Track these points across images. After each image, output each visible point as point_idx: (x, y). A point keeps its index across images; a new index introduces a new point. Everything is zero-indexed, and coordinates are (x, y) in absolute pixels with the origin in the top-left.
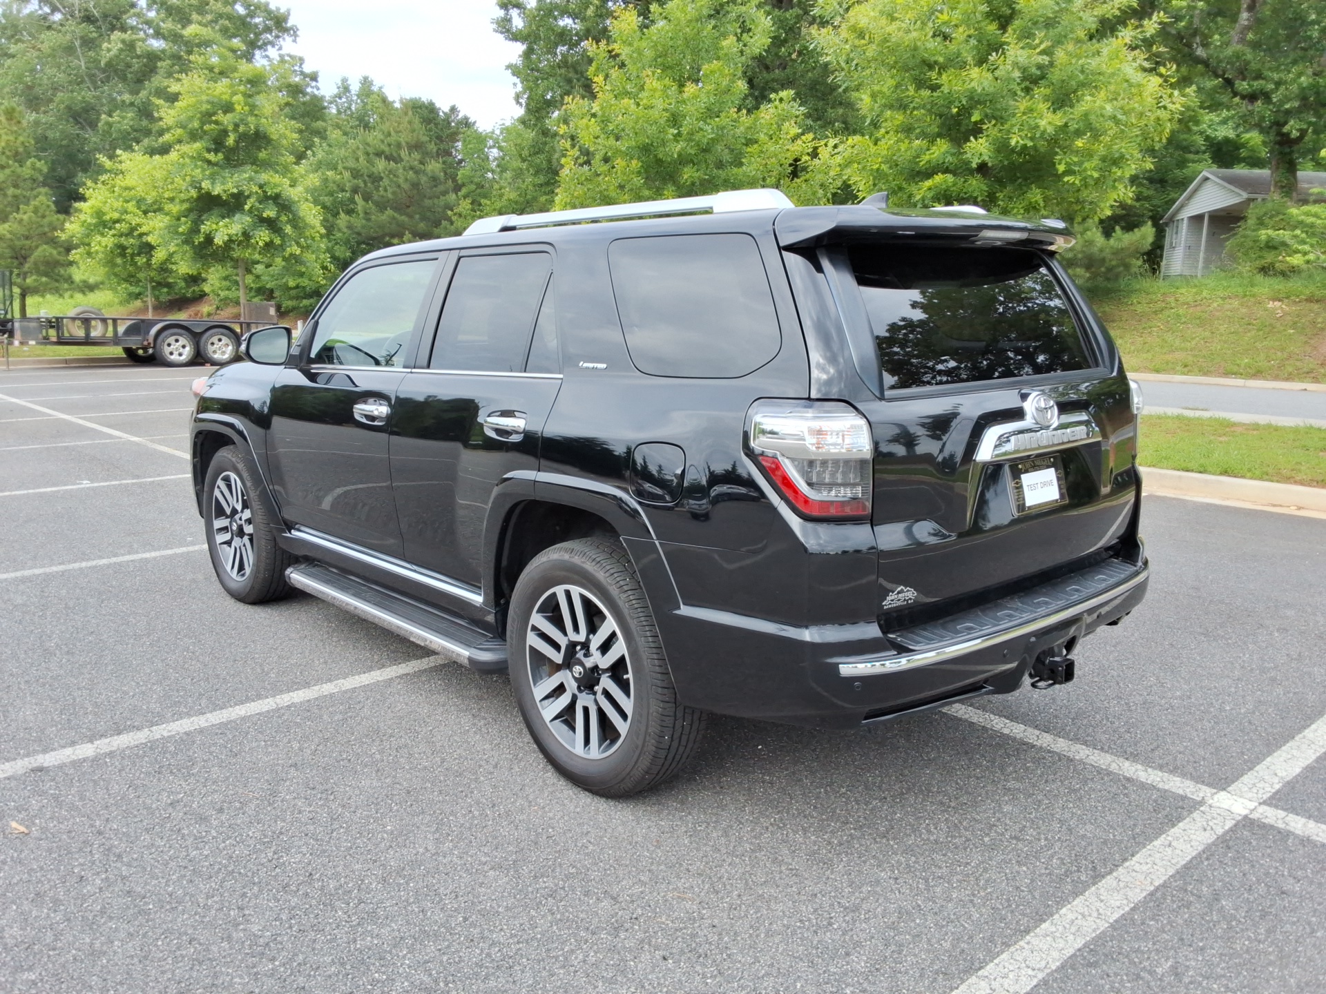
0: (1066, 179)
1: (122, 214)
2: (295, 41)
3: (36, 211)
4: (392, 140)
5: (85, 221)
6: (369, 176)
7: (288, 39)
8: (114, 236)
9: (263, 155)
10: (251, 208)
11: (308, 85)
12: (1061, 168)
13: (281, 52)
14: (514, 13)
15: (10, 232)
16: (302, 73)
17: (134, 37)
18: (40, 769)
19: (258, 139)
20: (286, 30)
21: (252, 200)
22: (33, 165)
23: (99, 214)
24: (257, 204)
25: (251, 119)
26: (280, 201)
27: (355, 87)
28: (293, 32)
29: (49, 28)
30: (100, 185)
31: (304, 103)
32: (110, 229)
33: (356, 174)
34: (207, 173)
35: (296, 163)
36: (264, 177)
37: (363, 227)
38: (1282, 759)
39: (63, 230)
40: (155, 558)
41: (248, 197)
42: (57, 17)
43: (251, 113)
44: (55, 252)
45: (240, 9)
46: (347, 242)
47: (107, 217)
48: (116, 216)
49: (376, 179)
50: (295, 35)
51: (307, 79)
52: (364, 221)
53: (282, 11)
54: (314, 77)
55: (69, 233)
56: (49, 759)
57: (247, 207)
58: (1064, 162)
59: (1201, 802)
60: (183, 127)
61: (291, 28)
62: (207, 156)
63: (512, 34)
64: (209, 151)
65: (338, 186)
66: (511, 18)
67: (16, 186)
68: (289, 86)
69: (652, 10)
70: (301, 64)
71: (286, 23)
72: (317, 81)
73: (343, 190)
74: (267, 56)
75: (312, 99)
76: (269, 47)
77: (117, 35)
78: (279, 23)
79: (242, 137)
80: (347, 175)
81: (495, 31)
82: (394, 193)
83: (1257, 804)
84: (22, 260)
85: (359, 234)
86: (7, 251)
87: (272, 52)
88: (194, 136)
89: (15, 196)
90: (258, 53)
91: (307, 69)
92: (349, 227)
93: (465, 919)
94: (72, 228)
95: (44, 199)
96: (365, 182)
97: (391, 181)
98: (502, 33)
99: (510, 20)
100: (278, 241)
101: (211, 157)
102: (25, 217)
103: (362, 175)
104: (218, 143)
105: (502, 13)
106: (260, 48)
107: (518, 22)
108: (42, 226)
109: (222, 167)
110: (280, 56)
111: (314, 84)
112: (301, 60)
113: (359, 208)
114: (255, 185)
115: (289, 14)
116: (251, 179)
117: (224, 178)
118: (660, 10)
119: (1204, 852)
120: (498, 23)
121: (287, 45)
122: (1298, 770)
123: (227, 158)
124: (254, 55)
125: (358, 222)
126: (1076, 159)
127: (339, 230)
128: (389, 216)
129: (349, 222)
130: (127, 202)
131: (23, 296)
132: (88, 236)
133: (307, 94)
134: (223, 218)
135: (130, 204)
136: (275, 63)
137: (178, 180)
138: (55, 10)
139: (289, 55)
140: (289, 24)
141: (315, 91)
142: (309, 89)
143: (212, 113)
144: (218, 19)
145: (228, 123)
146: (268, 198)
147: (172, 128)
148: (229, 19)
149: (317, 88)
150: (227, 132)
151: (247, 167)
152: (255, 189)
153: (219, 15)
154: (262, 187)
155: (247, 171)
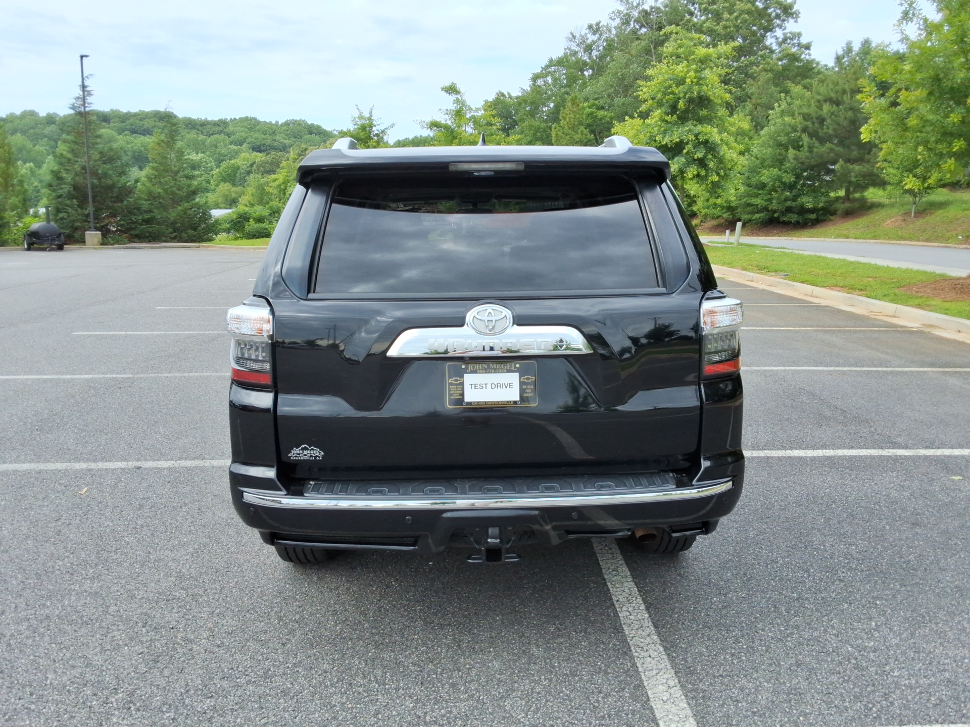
2: (796, 21)
4: (839, 88)
6: (817, 118)
7: (791, 21)
9: (703, 113)
10: (688, 152)
11: (803, 53)
13: (785, 31)
16: (799, 44)
19: (703, 101)
20: (791, 15)
21: (689, 146)
24: (692, 149)
25: (696, 88)
26: (708, 145)
27: (856, 47)
28: (796, 15)
29: (638, 39)
31: (798, 67)
33: (806, 117)
34: (662, 129)
35: (729, 116)
36: (699, 128)
37: (807, 158)
41: (687, 143)
42: (644, 30)
43: (698, 84)
45: (760, 5)
46: (793, 170)
49: (822, 120)
50: (797, 17)
51: (803, 49)
52: (808, 154)
54: (808, 47)
57: (685, 151)
60: (653, 99)
61: (795, 13)
62: (667, 118)
64: (667, 114)
65: (793, 128)
68: (788, 55)
70: (799, 38)
71: (791, 10)
72: (809, 49)
73: (796, 131)
74: (775, 36)
75: (804, 63)
76: (777, 29)
78: (787, 11)
79: (691, 101)
80: (799, 119)
82: (834, 130)
85: (802, 163)
87: (779, 33)
88: (660, 104)
90: (769, 35)
91: (804, 40)
92: (796, 159)
96: (813, 123)
97: (832, 120)
100: (703, 173)
101: (668, 118)
103: (812, 118)
104: (674, 109)
106: (771, 31)
110: (784, 34)
111: (807, 52)
112: (799, 35)
113: (805, 144)
114: (692, 134)
116: (690, 131)
117: (672, 132)
121: (791, 26)
123: (679, 118)
124: (766, 36)
125: (803, 154)
127: (789, 161)
128: (828, 148)
129: (795, 155)
133: (802, 61)
136: (780, 40)
137: (642, 136)
138: (642, 26)
139: (790, 33)
140: (794, 10)
141: (807, 57)
142: (803, 56)
143: (670, 87)
144: (740, 14)
145: (679, 92)
146: (700, 143)
147: (647, 100)
148: (748, 13)
149: (810, 55)
150: (679, 98)
151: (690, 122)
152: (692, 137)
153: (742, 12)
154: (696, 136)
155: (689, 125)
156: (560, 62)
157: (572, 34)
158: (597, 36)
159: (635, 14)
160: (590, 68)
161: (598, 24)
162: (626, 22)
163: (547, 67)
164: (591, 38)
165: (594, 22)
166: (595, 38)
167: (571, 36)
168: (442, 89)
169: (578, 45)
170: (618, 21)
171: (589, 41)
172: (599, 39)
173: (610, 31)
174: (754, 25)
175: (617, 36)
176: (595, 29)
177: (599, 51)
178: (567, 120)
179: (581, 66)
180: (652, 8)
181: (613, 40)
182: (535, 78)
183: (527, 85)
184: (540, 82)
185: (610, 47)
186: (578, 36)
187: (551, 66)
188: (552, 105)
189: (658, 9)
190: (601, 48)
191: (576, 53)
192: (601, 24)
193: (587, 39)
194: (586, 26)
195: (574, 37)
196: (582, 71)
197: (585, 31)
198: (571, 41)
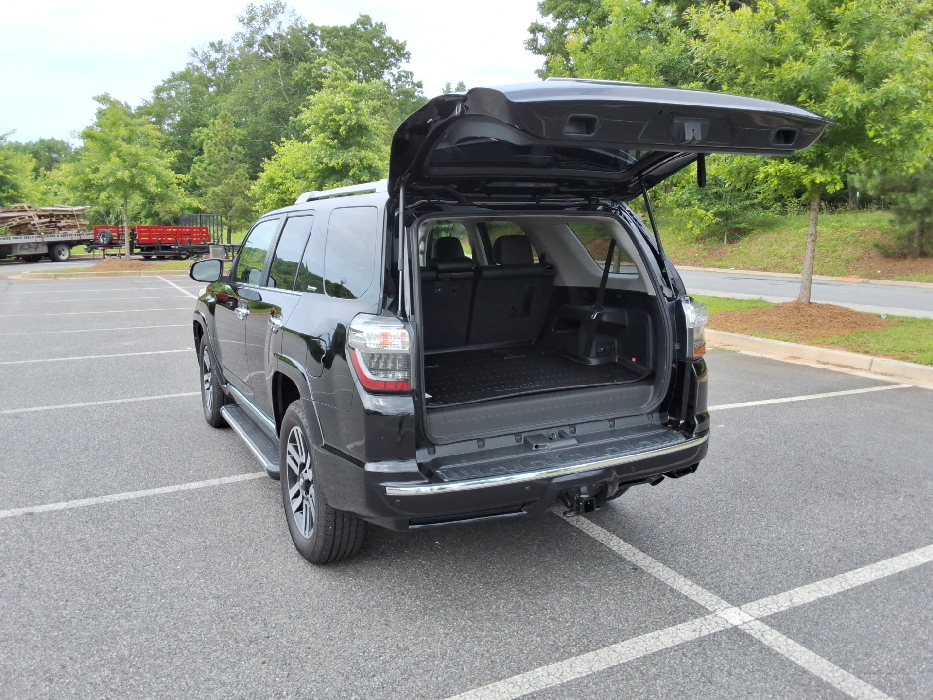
0: (875, 141)
1: (283, 180)
2: (408, 62)
3: (237, 178)
5: (263, 184)
7: (404, 61)
8: (279, 193)
9: (363, 140)
10: (354, 174)
11: (416, 91)
12: (871, 134)
13: (399, 70)
14: (540, 35)
15: (222, 192)
16: (412, 83)
17: (311, 65)
18: (31, 514)
19: (360, 129)
20: (403, 55)
21: (354, 169)
22: (236, 149)
23: (271, 180)
24: (357, 172)
25: (354, 117)
26: (372, 170)
28: (407, 56)
29: (263, 62)
30: (272, 162)
31: (413, 103)
32: (277, 189)
34: (328, 153)
36: (363, 153)
38: (807, 590)
39: (249, 189)
40: (187, 396)
41: (353, 167)
42: (269, 54)
43: (355, 113)
44: (247, 204)
45: (376, 44)
47: (275, 182)
48: (280, 180)
50: (409, 58)
51: (416, 87)
53: (400, 43)
54: (420, 85)
55: (253, 192)
56: (38, 509)
57: (351, 173)
58: (873, 129)
59: (711, 612)
60: (316, 124)
61: (406, 54)
62: (329, 142)
63: (538, 49)
64: (329, 138)
66: (538, 38)
67: (227, 162)
68: (404, 91)
69: (595, 31)
70: (412, 76)
71: (403, 51)
72: (422, 88)
74: (392, 73)
75: (418, 100)
76: (393, 67)
77: (302, 65)
78: (400, 51)
79: (350, 129)
81: (526, 48)
83: (753, 619)
84: (228, 208)
86: (220, 203)
87: (395, 70)
88: (323, 129)
89: (225, 169)
90: (386, 71)
91: (416, 81)
93: (175, 624)
94: (256, 188)
95: (242, 169)
98: (530, 49)
99: (536, 41)
101: (331, 142)
102: (231, 182)
104: (336, 134)
105: (531, 36)
106: (387, 68)
107: (542, 42)
108: (240, 187)
109: (339, 149)
110: (399, 73)
111: (419, 90)
112: (412, 74)
114: (356, 159)
115: (406, 45)
116: (355, 155)
117: (338, 156)
118: (601, 31)
119: (678, 646)
120: (528, 43)
121: (404, 65)
122: (812, 599)
123: (341, 143)
124: (383, 72)
126: (883, 126)
130: (287, 172)
131: (230, 231)
132: (264, 194)
133: (415, 97)
134: (337, 181)
135: (289, 174)
136: (396, 77)
137: (310, 158)
138: (267, 50)
139: (404, 71)
140: (405, 51)
141: (420, 95)
142: (416, 94)
143: (331, 114)
144: (360, 51)
145: (340, 120)
146: (364, 168)
147: (310, 126)
148: (367, 51)
149: (422, 93)
150: (340, 126)
151: (353, 148)
152: (356, 161)
153: (361, 49)
154: (361, 160)
155: (353, 151)
156: (184, 77)
157: (193, 49)
158: (221, 54)
159: (259, 38)
160: (214, 85)
161: (220, 43)
162: (250, 44)
163: (169, 81)
164: (214, 56)
165: (216, 41)
166: (219, 56)
167: (193, 52)
168: (94, 98)
169: (202, 61)
170: (241, 43)
171: (212, 59)
172: (223, 57)
173: (233, 51)
174: (372, 62)
175: (240, 56)
176: (218, 47)
177: (224, 69)
178: (219, 137)
179: (206, 82)
180: (275, 34)
181: (236, 60)
182: (158, 91)
183: (150, 97)
184: (164, 95)
185: (233, 66)
186: (200, 53)
187: (173, 81)
188: (178, 118)
189: (281, 36)
190: (225, 66)
191: (198, 69)
192: (223, 43)
193: (210, 56)
194: (208, 44)
195: (196, 53)
196: (207, 87)
197: (207, 48)
198: (194, 56)
